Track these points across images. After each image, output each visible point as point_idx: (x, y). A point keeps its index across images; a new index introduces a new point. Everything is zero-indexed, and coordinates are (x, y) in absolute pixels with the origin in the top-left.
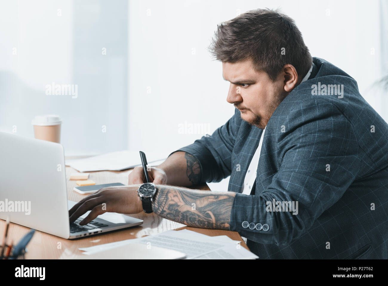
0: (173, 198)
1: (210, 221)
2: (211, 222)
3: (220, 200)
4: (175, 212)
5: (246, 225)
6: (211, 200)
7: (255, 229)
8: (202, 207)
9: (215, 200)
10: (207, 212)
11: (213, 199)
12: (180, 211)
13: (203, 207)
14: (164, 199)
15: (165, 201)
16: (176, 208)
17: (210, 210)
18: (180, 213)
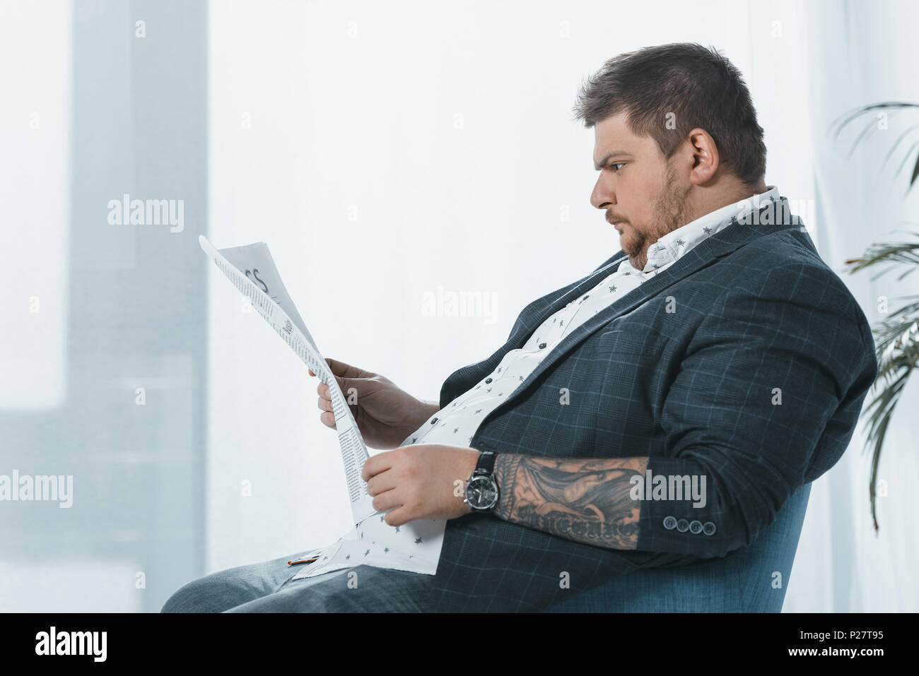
0: (524, 496)
1: (595, 519)
2: (597, 521)
3: (608, 482)
4: (530, 518)
5: (671, 523)
6: (593, 484)
7: (689, 531)
8: (575, 501)
9: (597, 483)
10: (587, 507)
11: (595, 481)
12: (539, 516)
13: (578, 501)
14: (509, 501)
15: (510, 503)
16: (532, 512)
17: (591, 503)
18: (540, 518)
